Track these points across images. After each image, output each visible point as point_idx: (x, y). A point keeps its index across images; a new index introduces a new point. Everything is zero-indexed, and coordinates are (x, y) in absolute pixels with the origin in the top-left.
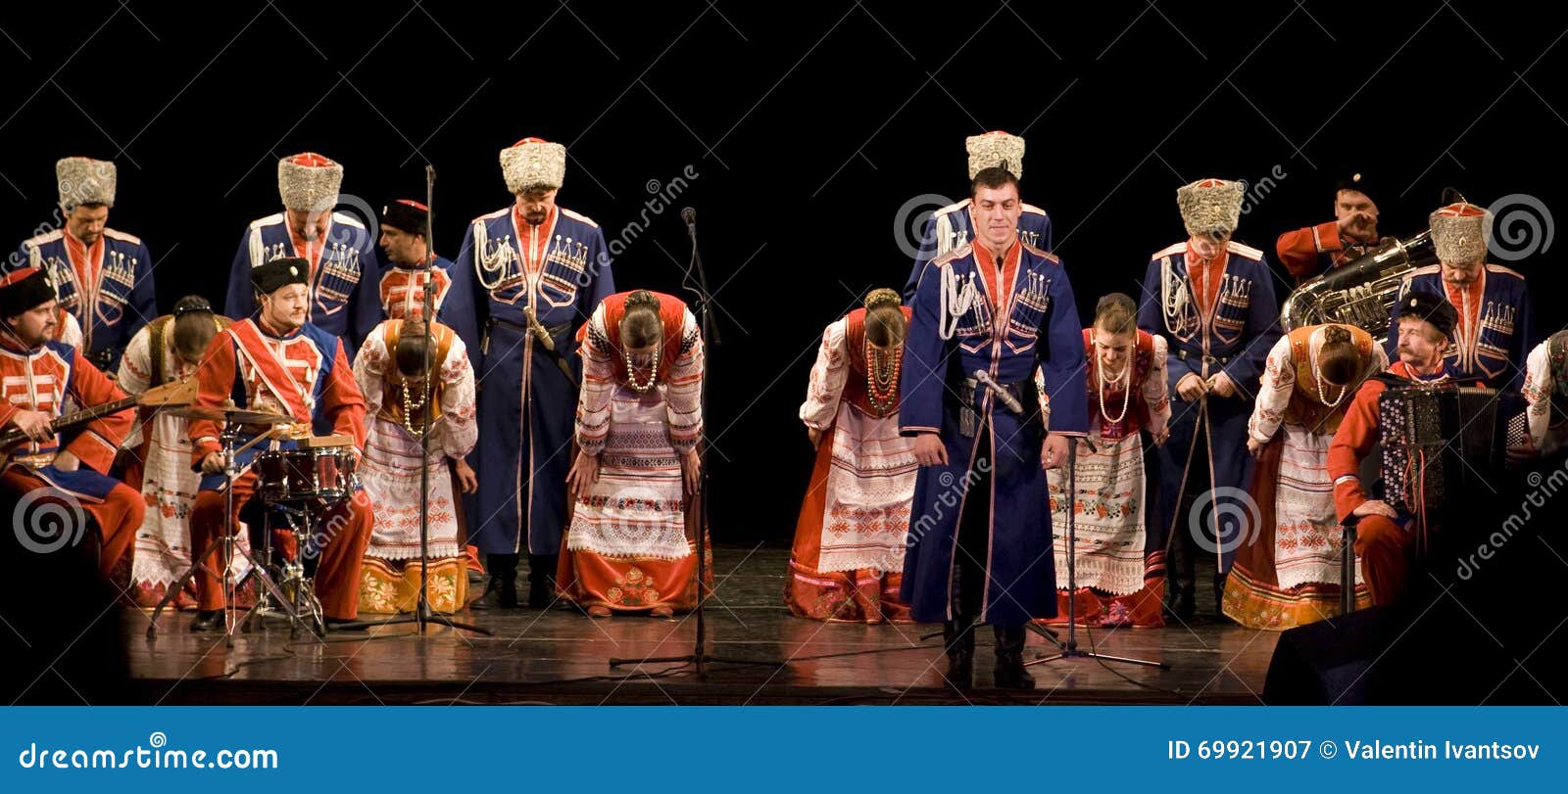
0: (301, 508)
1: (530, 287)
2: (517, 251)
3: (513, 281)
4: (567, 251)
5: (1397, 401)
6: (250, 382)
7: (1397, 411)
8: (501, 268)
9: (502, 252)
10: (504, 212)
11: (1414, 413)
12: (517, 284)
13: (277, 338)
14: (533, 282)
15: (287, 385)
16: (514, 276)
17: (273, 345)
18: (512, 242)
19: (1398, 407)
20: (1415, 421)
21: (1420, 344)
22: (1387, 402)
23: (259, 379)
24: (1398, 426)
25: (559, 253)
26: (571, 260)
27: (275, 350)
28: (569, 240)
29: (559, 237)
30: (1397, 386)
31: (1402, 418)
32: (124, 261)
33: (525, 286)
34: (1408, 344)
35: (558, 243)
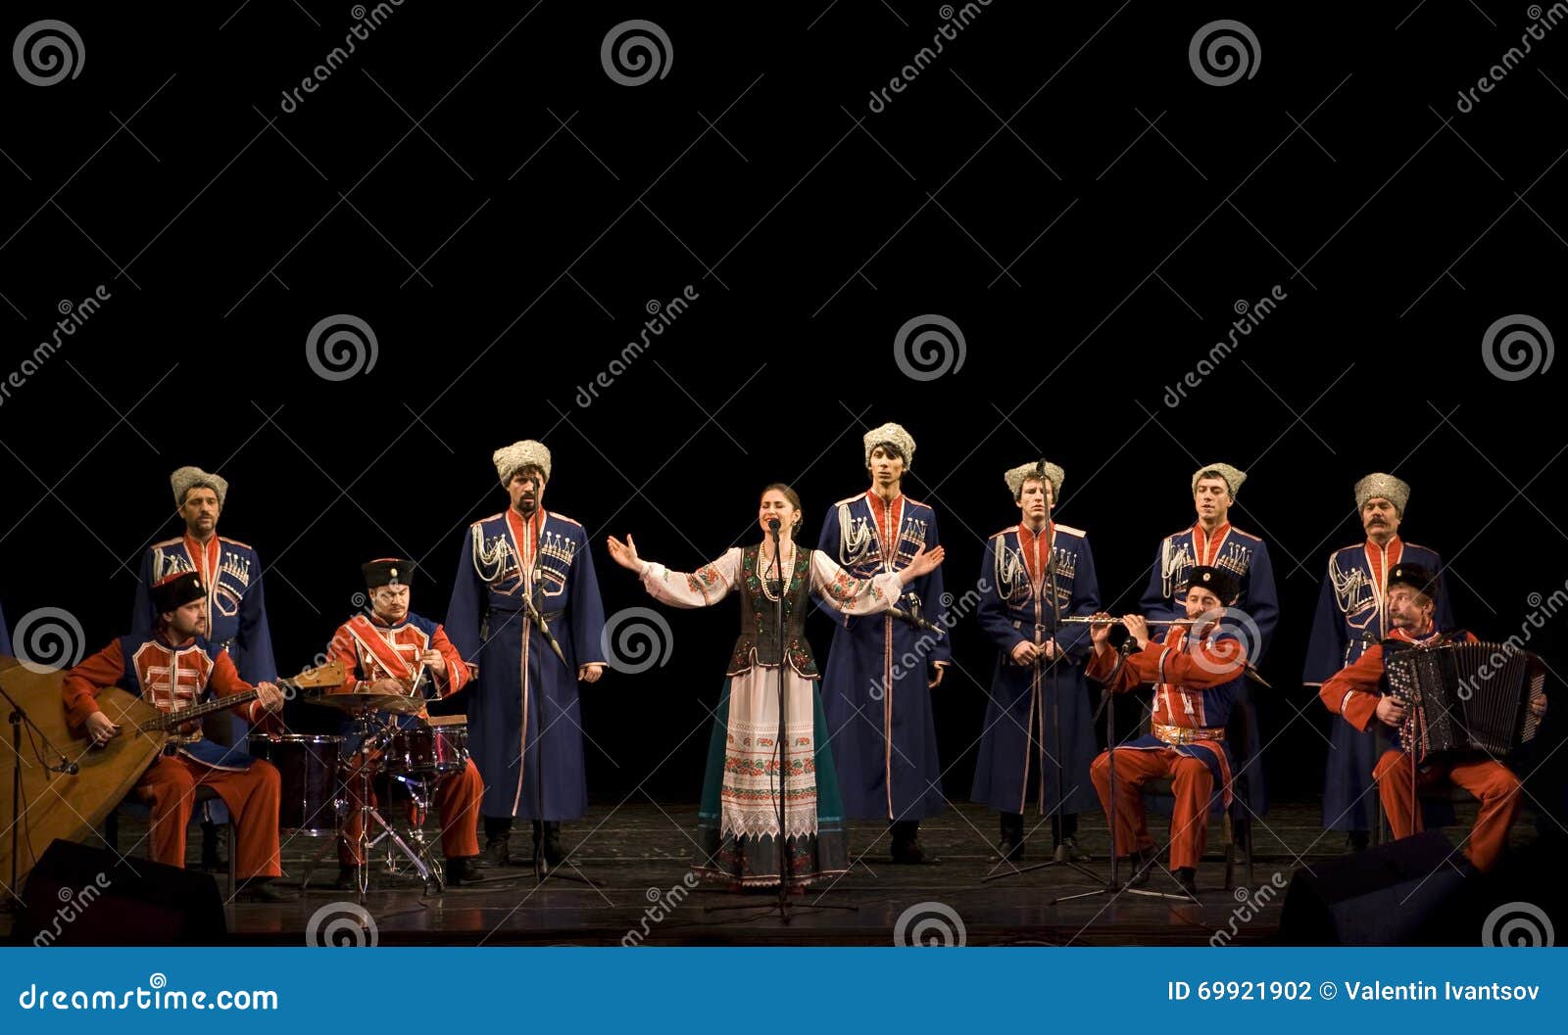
0: (420, 780)
1: (526, 579)
2: (513, 547)
3: (511, 572)
4: (557, 544)
5: (1401, 663)
6: (367, 664)
7: (1403, 671)
8: (498, 562)
9: (498, 548)
10: (499, 516)
11: (1417, 670)
12: (514, 576)
13: (387, 627)
14: (529, 572)
15: (398, 665)
16: (511, 568)
17: (384, 634)
18: (508, 539)
19: (1402, 667)
20: (1419, 676)
21: (1409, 608)
22: (1393, 664)
23: (375, 662)
24: (1405, 684)
25: (550, 547)
26: (561, 553)
27: (386, 637)
28: (558, 536)
29: (549, 534)
30: (1399, 650)
31: (1408, 676)
32: (239, 560)
33: (521, 577)
34: (1398, 609)
35: (549, 538)
